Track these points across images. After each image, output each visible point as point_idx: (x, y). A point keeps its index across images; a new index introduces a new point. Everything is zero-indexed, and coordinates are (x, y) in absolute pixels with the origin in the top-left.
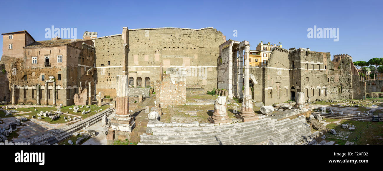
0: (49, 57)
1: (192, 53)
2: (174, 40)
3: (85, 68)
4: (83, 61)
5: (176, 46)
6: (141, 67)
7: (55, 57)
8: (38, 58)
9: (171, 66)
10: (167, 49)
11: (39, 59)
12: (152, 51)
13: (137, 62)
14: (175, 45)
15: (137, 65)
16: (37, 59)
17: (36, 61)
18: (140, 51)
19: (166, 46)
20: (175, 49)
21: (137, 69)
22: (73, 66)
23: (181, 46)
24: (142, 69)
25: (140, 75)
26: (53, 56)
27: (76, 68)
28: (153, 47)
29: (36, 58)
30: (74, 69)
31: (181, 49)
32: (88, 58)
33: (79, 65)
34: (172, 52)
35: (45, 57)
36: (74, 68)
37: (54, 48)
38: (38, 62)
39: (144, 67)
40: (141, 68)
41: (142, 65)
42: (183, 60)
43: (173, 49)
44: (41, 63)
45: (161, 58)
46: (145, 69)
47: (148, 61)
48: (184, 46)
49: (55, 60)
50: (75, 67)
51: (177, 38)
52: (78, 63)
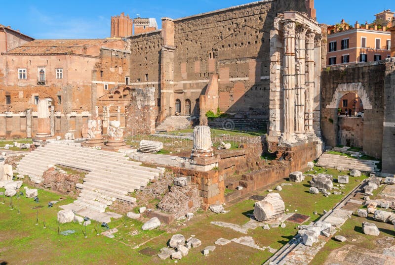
0: (44, 69)
1: (264, 50)
2: (236, 30)
3: (106, 86)
4: (101, 76)
5: (239, 42)
6: (191, 82)
7: (53, 70)
8: (28, 71)
9: (231, 79)
10: (225, 49)
11: (30, 72)
12: (204, 54)
13: (185, 75)
14: (238, 40)
15: (185, 80)
16: (26, 73)
17: (24, 75)
18: (189, 56)
19: (224, 44)
20: (237, 47)
21: (185, 85)
22: (82, 84)
23: (246, 39)
24: (191, 86)
25: (188, 96)
26: (50, 69)
27: (87, 86)
28: (207, 46)
29: (24, 71)
30: (82, 88)
31: (246, 46)
32: (112, 69)
33: (94, 82)
34: (232, 53)
35: (39, 69)
36: (84, 86)
37: (52, 56)
38: (28, 77)
39: (194, 82)
40: (190, 84)
41: (190, 80)
42: (250, 67)
43: (234, 48)
44: (34, 79)
45: (216, 65)
46: (195, 86)
47: (199, 71)
48: (250, 39)
49: (54, 74)
50: (86, 84)
51: (241, 27)
52: (92, 79)
